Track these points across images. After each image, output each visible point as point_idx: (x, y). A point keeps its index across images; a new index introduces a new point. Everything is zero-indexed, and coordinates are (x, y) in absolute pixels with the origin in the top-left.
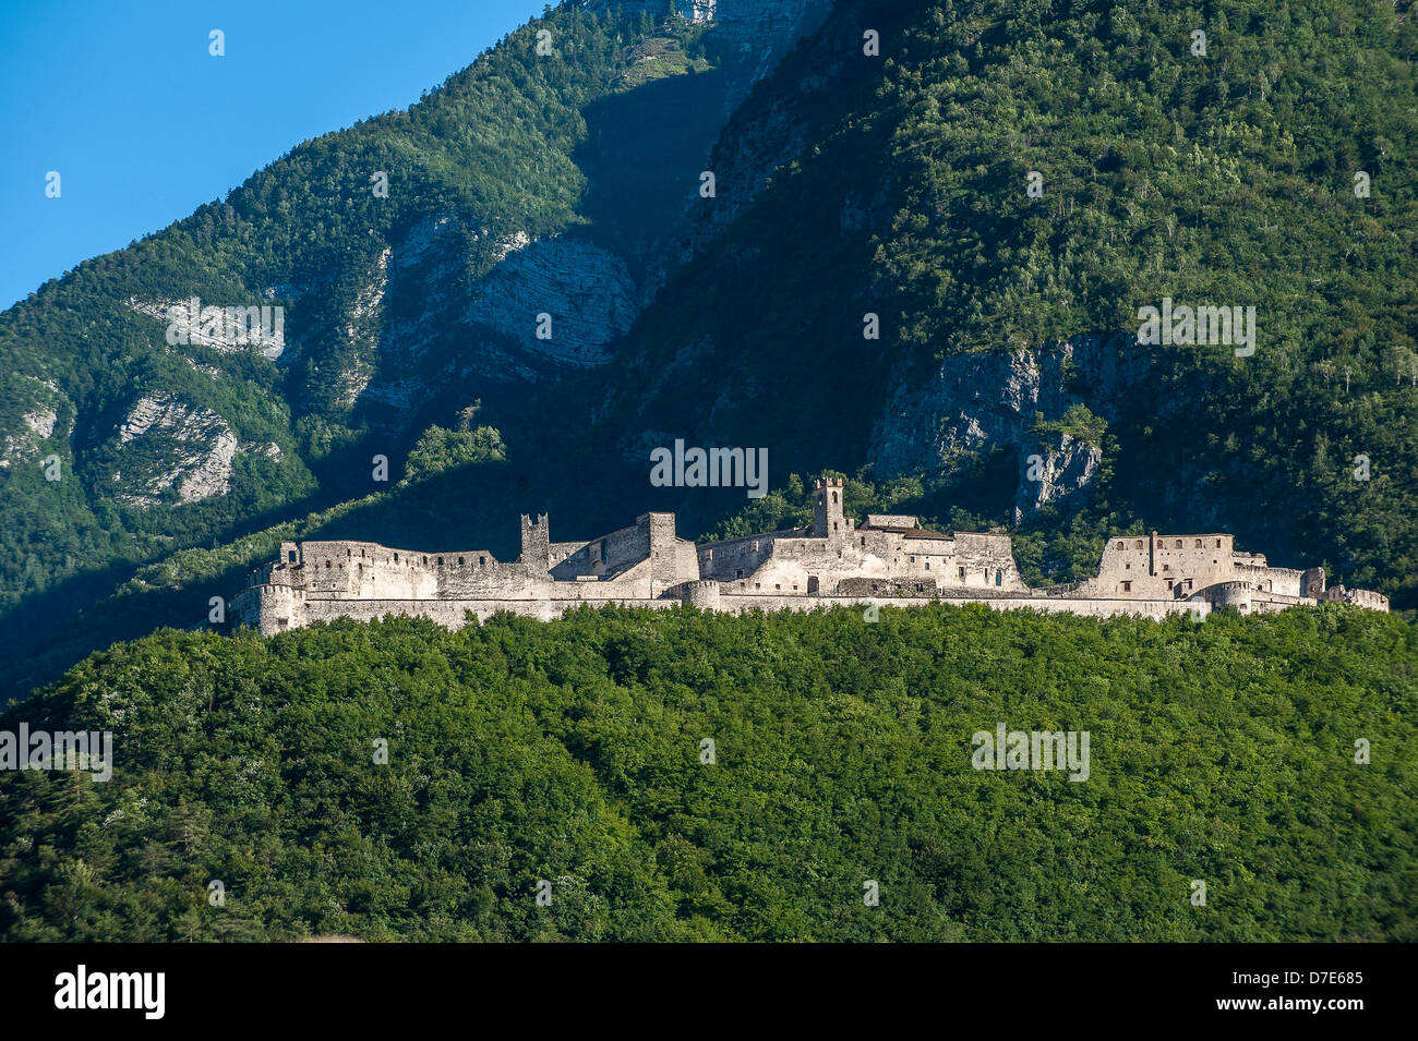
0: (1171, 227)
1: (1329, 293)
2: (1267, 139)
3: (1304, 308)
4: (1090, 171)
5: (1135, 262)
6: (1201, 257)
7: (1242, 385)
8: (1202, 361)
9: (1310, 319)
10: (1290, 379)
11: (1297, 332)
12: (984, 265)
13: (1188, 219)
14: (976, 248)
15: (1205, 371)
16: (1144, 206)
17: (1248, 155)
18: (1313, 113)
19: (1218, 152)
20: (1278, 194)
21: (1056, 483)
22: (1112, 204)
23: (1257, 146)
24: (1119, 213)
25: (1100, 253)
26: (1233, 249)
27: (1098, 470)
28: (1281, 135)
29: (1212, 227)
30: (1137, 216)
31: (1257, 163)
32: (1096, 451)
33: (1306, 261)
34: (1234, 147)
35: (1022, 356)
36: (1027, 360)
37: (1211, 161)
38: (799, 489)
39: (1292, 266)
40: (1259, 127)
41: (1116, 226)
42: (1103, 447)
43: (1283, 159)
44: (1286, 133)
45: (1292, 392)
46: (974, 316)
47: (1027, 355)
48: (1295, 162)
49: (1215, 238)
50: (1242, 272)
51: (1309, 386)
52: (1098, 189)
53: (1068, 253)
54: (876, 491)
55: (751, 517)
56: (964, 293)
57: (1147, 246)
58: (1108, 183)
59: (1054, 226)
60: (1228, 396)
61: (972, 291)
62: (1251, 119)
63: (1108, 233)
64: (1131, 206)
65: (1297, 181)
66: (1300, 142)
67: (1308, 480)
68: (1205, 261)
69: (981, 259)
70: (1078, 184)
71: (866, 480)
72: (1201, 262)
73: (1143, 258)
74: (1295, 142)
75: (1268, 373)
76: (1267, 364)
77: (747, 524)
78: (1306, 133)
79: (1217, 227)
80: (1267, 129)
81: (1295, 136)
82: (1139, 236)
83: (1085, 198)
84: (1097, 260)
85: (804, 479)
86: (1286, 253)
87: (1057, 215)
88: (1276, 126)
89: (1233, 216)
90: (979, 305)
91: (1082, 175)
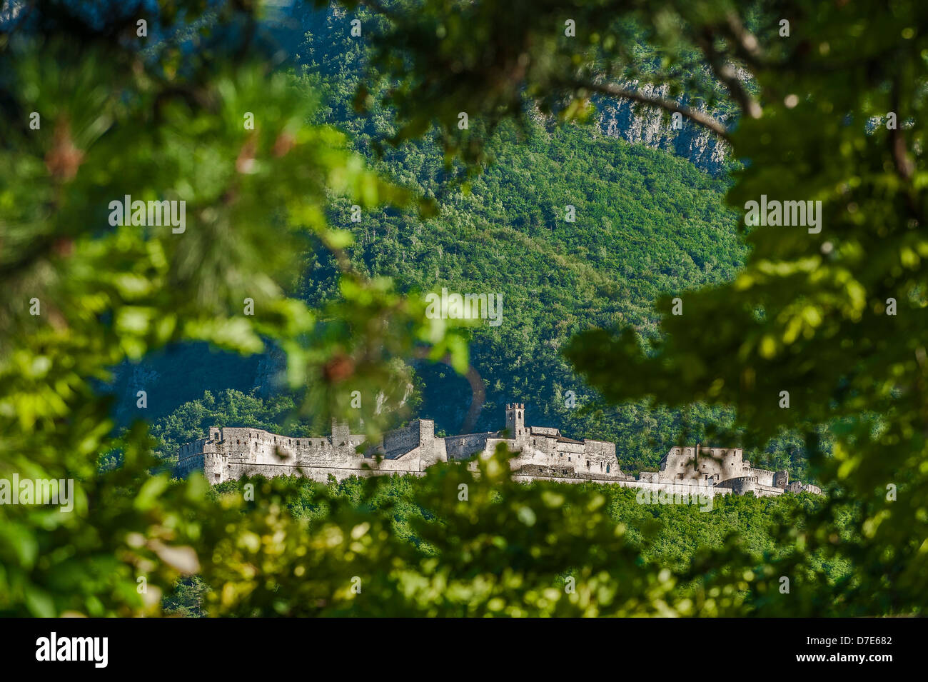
0: (441, 252)
1: (543, 297)
2: (486, 203)
3: (530, 307)
4: (381, 215)
5: (421, 273)
6: (462, 272)
7: (500, 351)
8: (474, 335)
9: (536, 313)
10: (532, 349)
11: (529, 321)
12: (320, 268)
13: (450, 249)
14: (314, 258)
15: (477, 341)
16: (421, 239)
17: (476, 212)
18: (512, 189)
19: (457, 208)
20: (501, 236)
21: (385, 404)
22: (400, 237)
23: (481, 207)
24: (407, 243)
25: (398, 266)
26: (479, 266)
27: (411, 398)
28: (494, 201)
29: (466, 254)
30: (418, 245)
31: (482, 217)
32: (410, 386)
33: (525, 279)
34: (467, 206)
37: (454, 214)
38: (212, 400)
39: (517, 281)
40: (480, 195)
41: (406, 250)
42: (414, 383)
43: (498, 216)
44: (498, 200)
45: (534, 357)
46: (322, 300)
48: (505, 218)
49: (469, 261)
50: (488, 283)
51: (544, 354)
52: (390, 227)
53: (377, 265)
54: (264, 404)
55: (182, 416)
56: (311, 285)
57: (427, 263)
58: (394, 223)
59: (364, 247)
60: (493, 357)
61: (316, 284)
62: (475, 191)
63: (402, 254)
64: (414, 239)
65: (509, 230)
66: (507, 206)
67: (551, 410)
68: (465, 275)
69: (318, 265)
70: (376, 223)
71: (257, 395)
72: (462, 275)
73: (425, 271)
74: (503, 206)
75: (517, 345)
76: (515, 339)
77: (180, 420)
78: (510, 201)
79: (469, 255)
80: (485, 197)
81: (503, 202)
82: (421, 258)
83: (382, 232)
84: (397, 270)
85: (214, 394)
86: (512, 273)
87: (365, 241)
88: (490, 195)
89: (479, 247)
90: (324, 294)
91: (376, 218)
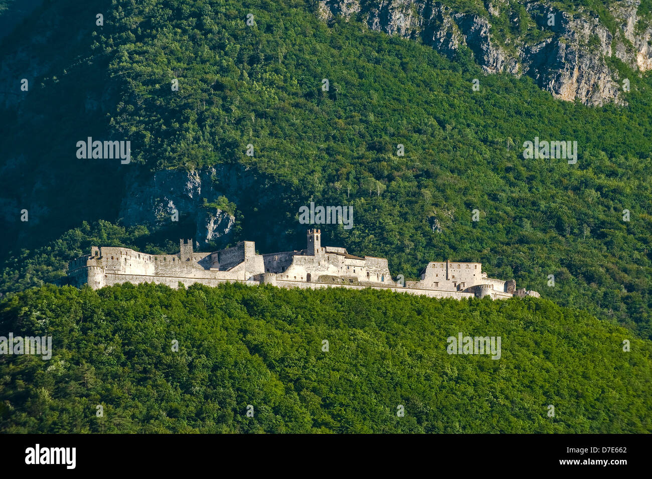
0: (253, 118)
1: (328, 150)
2: (285, 81)
3: (319, 158)
4: (209, 90)
5: (239, 133)
6: (269, 132)
7: (298, 191)
8: (278, 179)
9: (324, 162)
10: (321, 189)
11: (318, 168)
12: (166, 130)
13: (260, 115)
14: (161, 122)
15: (280, 184)
16: (238, 107)
17: (278, 87)
18: (304, 70)
19: (264, 85)
20: (297, 106)
21: (214, 231)
22: (223, 106)
23: (282, 84)
24: (228, 110)
25: (222, 128)
26: (281, 128)
27: (234, 226)
28: (291, 79)
29: (272, 119)
30: (236, 112)
31: (282, 91)
32: (232, 218)
33: (315, 137)
34: (271, 83)
35: (193, 172)
36: (195, 174)
37: (262, 89)
38: (88, 227)
39: (309, 139)
40: (281, 75)
41: (228, 116)
42: (235, 215)
43: (294, 91)
44: (294, 78)
45: (323, 196)
46: (167, 153)
47: (195, 172)
48: (300, 92)
49: (274, 124)
50: (288, 140)
51: (330, 193)
52: (216, 99)
53: (207, 127)
54: (126, 231)
55: (66, 240)
56: (159, 142)
57: (243, 126)
58: (219, 96)
59: (197, 114)
60: (293, 196)
61: (162, 141)
62: (277, 71)
63: (225, 119)
64: (233, 108)
65: (302, 100)
66: (301, 83)
67: (336, 235)
68: (271, 134)
69: (164, 127)
70: (205, 96)
71: (121, 225)
72: (269, 134)
73: (242, 132)
74: (298, 83)
75: (310, 186)
76: (309, 182)
77: (65, 242)
78: (303, 79)
79: (274, 119)
80: (285, 76)
81: (298, 80)
82: (239, 121)
83: (210, 103)
84: (222, 131)
85: (90, 224)
86: (305, 133)
87: (198, 109)
88: (288, 75)
89: (280, 114)
90: (169, 149)
91: (206, 92)
